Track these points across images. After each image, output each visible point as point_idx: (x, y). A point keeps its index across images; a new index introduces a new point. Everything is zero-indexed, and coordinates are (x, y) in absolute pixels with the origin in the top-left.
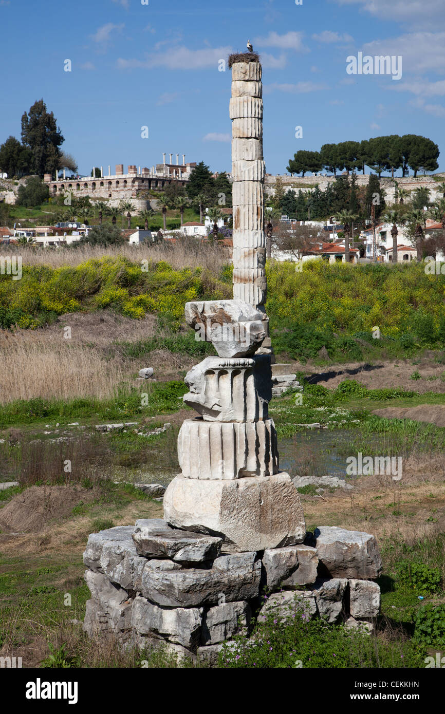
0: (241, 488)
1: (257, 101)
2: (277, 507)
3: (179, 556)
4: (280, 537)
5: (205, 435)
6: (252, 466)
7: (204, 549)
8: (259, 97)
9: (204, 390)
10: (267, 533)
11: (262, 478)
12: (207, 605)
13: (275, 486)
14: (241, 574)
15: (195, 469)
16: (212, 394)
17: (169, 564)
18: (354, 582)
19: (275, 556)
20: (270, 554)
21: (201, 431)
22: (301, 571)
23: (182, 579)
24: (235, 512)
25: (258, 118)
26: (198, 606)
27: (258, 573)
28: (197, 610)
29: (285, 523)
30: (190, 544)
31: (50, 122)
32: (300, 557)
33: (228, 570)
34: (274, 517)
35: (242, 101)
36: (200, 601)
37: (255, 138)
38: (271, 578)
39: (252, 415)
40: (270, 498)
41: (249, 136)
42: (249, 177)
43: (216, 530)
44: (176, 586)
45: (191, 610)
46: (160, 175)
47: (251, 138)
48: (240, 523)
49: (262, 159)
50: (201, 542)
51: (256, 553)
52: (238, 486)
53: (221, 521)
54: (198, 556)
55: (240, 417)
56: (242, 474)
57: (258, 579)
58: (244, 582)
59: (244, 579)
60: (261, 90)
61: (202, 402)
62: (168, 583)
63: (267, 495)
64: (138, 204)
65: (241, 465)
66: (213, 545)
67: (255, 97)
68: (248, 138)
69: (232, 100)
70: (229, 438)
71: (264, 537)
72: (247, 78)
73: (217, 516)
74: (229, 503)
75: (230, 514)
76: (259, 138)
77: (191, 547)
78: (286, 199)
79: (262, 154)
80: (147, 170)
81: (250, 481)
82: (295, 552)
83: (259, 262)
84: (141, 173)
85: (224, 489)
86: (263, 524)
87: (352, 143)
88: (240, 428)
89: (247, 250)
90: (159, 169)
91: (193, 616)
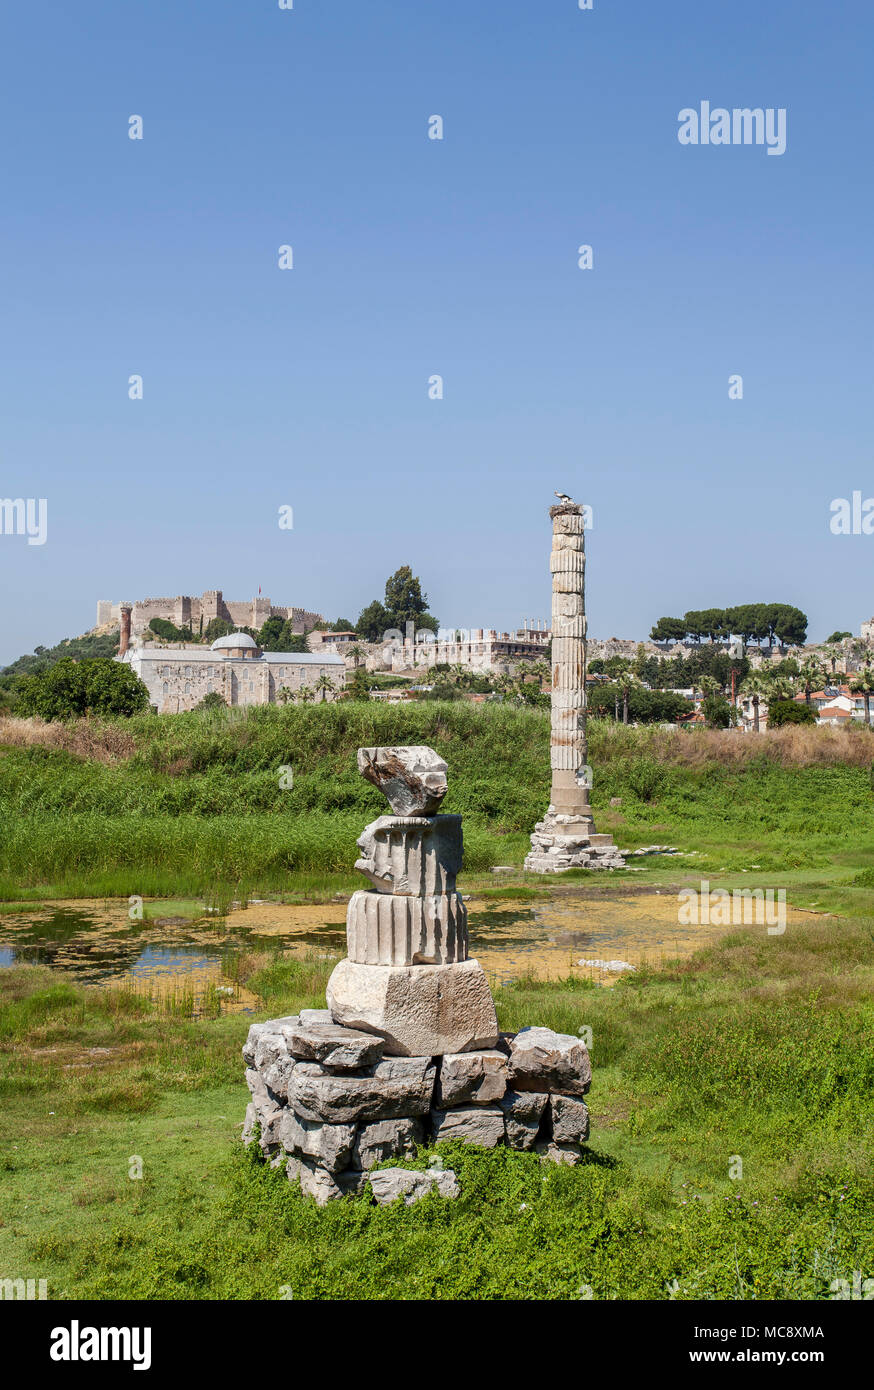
0: (414, 978)
1: (580, 555)
2: (460, 1002)
3: (329, 1060)
4: (463, 1040)
5: (373, 911)
6: (430, 951)
7: (359, 1052)
8: (581, 550)
9: (373, 855)
10: (446, 1035)
11: (444, 967)
12: (360, 1123)
13: (459, 976)
14: (407, 1085)
15: (362, 952)
16: (383, 860)
17: (315, 1068)
18: (555, 1098)
19: (454, 1063)
20: (448, 1059)
21: (369, 904)
22: (487, 1082)
23: (329, 1088)
24: (405, 1006)
25: (580, 572)
26: (348, 1123)
27: (430, 1084)
28: (347, 1127)
29: (471, 1023)
30: (342, 1045)
31: (414, 587)
32: (486, 1065)
33: (390, 1079)
34: (456, 1014)
35: (563, 554)
36: (351, 1116)
37: (577, 593)
38: (447, 1089)
39: (431, 887)
40: (452, 990)
41: (570, 590)
42: (569, 633)
43: (380, 1028)
44: (320, 1097)
45: (338, 1127)
46: (521, 640)
47: (572, 592)
48: (412, 1020)
49: (583, 614)
50: (357, 1043)
51: (430, 1058)
52: (410, 975)
53: (386, 1018)
54: (351, 1061)
55: (416, 890)
56: (419, 961)
57: (429, 1093)
58: (410, 1097)
59: (410, 1092)
60: (583, 545)
61: (372, 869)
62: (312, 1092)
63: (448, 987)
64: (497, 669)
65: (416, 949)
66: (372, 1047)
67: (577, 551)
68: (568, 593)
69: (553, 554)
70: (401, 916)
71: (443, 1039)
72: (568, 531)
73: (381, 1010)
74: (397, 995)
75: (397, 1009)
76: (581, 593)
77: (343, 1048)
78: (648, 666)
79: (584, 610)
80: (506, 635)
81: (426, 969)
82: (480, 1059)
83: (579, 723)
84: (501, 638)
85: (391, 978)
86: (441, 1023)
87: (717, 611)
88: (416, 903)
89: (566, 710)
90: (520, 635)
91: (341, 1136)
